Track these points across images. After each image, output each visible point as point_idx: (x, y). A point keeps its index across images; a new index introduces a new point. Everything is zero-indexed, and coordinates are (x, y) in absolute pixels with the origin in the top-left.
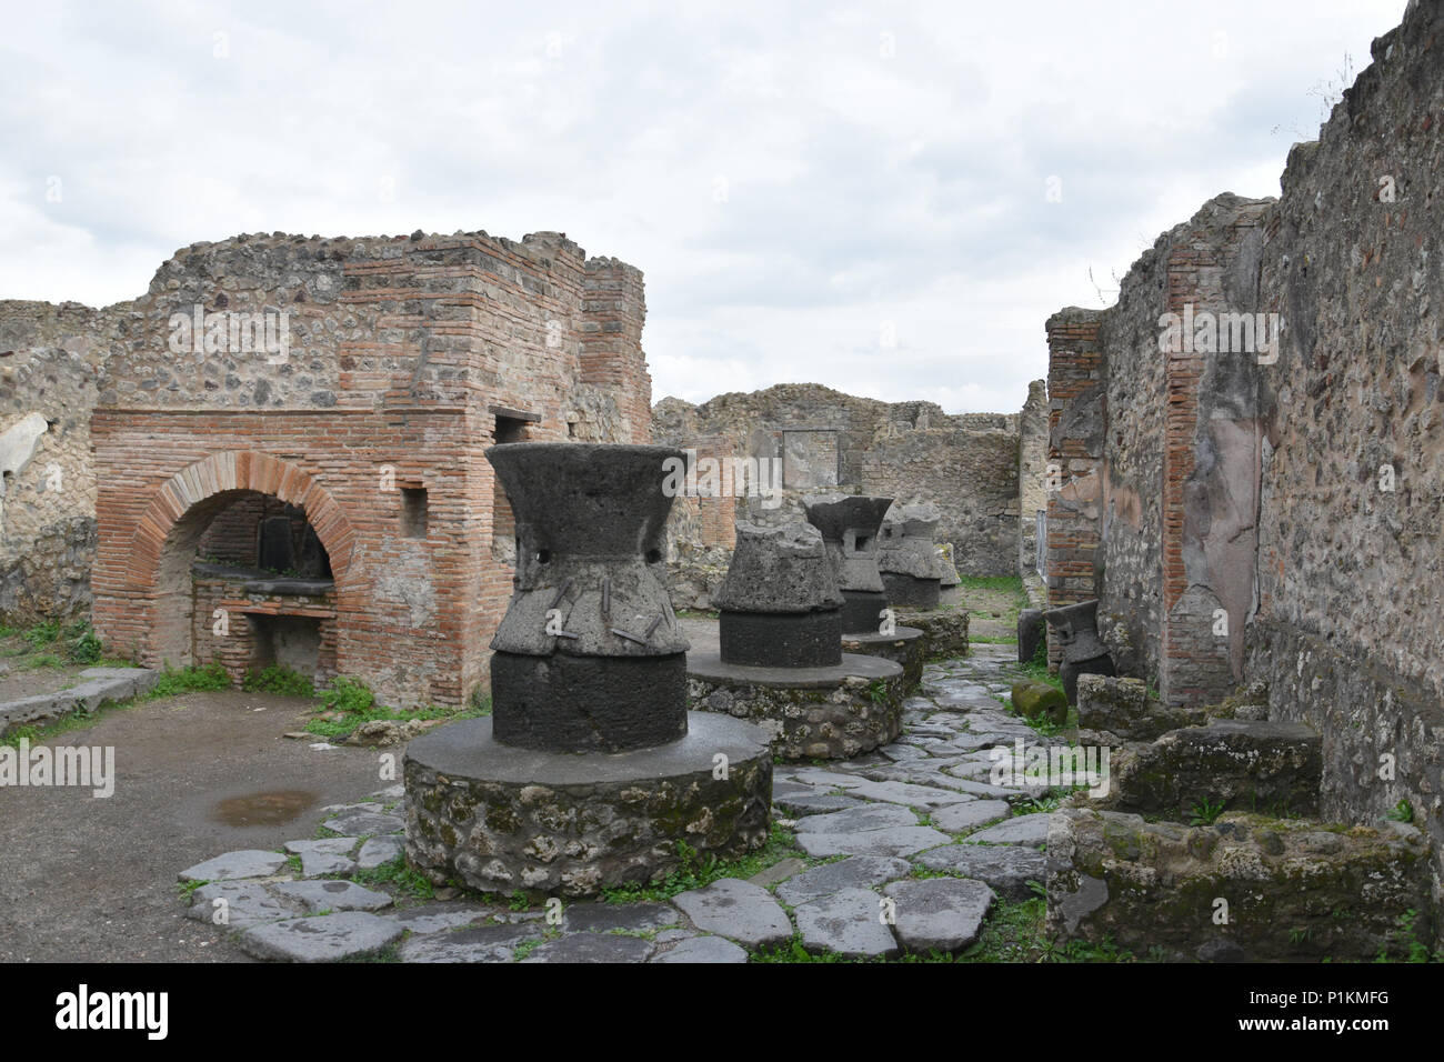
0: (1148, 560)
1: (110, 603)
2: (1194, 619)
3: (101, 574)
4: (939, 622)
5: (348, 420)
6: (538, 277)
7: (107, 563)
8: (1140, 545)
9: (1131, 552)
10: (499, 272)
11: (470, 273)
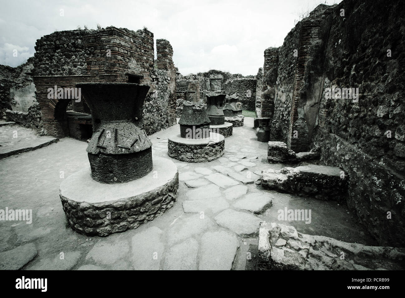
0: (286, 110)
1: (46, 123)
2: (299, 127)
3: (43, 116)
4: (237, 120)
5: (91, 78)
6: (138, 41)
7: (44, 114)
8: (284, 105)
9: (282, 107)
10: (125, 38)
11: (114, 37)
